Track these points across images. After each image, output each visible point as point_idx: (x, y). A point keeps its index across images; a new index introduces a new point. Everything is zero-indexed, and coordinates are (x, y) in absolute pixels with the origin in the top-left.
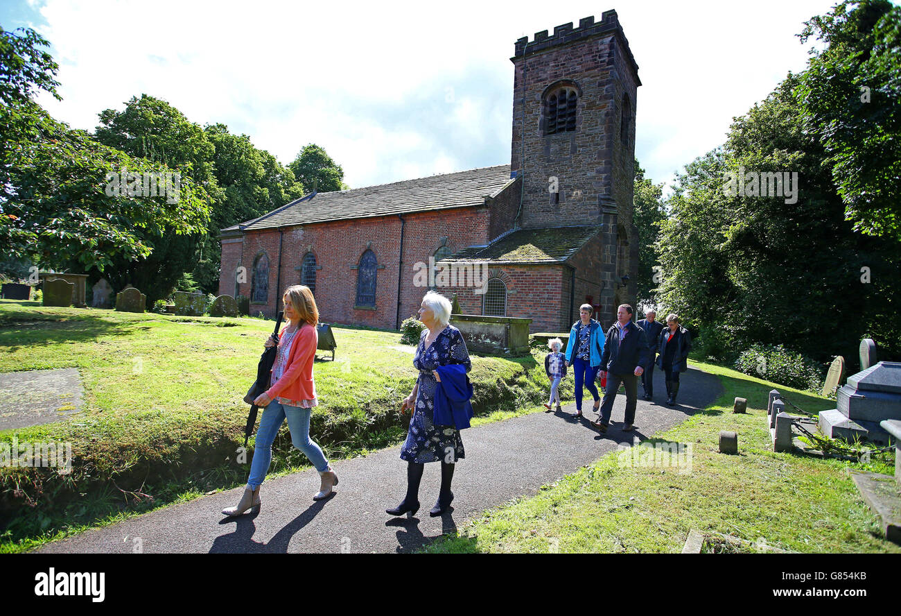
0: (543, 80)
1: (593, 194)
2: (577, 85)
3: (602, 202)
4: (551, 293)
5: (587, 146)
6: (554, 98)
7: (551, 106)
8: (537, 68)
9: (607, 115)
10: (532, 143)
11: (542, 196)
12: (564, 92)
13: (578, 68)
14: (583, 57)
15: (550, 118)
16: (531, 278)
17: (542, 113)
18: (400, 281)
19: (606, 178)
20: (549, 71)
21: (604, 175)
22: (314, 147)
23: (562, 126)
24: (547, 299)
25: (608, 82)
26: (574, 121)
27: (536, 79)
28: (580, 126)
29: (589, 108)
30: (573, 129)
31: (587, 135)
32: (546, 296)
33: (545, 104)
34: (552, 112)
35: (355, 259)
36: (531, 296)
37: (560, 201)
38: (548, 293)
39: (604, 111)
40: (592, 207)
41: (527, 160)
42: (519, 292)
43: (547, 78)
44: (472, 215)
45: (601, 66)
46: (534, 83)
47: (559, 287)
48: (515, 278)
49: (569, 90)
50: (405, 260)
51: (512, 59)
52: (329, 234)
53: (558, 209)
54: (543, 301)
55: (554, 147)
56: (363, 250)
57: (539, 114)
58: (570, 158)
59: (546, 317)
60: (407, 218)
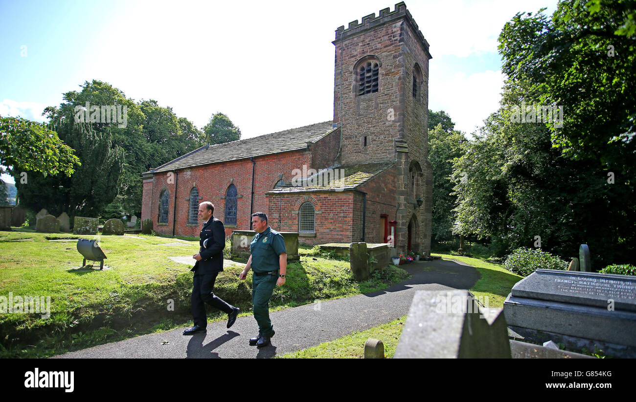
0: (354, 56)
1: (390, 138)
2: (378, 59)
3: (397, 143)
4: (346, 213)
5: (386, 103)
6: (363, 69)
7: (361, 75)
8: (350, 48)
9: (400, 79)
10: (347, 103)
11: (355, 141)
12: (370, 64)
13: (379, 46)
14: (382, 38)
15: (360, 83)
16: (332, 202)
17: (354, 80)
18: (252, 206)
19: (399, 126)
20: (359, 49)
21: (398, 124)
22: (221, 114)
23: (369, 89)
24: (343, 217)
25: (400, 55)
26: (377, 85)
27: (349, 56)
28: (380, 88)
29: (386, 75)
30: (377, 90)
31: (386, 95)
32: (342, 215)
33: (356, 73)
34: (362, 79)
35: (223, 192)
36: (331, 215)
37: (367, 145)
38: (343, 213)
39: (397, 77)
40: (390, 148)
41: (344, 115)
42: (323, 213)
43: (357, 55)
44: (300, 156)
45: (395, 43)
46: (349, 59)
47: (351, 208)
48: (321, 202)
49: (373, 62)
50: (255, 191)
51: (333, 43)
52: (207, 173)
53: (366, 150)
54: (340, 219)
55: (363, 105)
56: (228, 185)
57: (352, 81)
58: (374, 112)
59: (342, 231)
60: (257, 160)
